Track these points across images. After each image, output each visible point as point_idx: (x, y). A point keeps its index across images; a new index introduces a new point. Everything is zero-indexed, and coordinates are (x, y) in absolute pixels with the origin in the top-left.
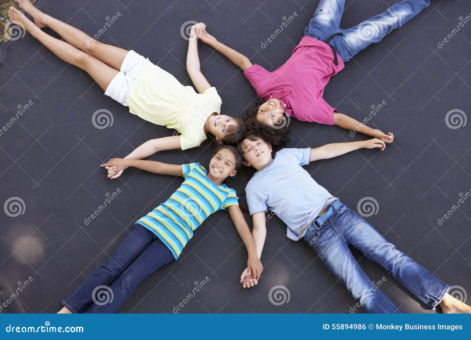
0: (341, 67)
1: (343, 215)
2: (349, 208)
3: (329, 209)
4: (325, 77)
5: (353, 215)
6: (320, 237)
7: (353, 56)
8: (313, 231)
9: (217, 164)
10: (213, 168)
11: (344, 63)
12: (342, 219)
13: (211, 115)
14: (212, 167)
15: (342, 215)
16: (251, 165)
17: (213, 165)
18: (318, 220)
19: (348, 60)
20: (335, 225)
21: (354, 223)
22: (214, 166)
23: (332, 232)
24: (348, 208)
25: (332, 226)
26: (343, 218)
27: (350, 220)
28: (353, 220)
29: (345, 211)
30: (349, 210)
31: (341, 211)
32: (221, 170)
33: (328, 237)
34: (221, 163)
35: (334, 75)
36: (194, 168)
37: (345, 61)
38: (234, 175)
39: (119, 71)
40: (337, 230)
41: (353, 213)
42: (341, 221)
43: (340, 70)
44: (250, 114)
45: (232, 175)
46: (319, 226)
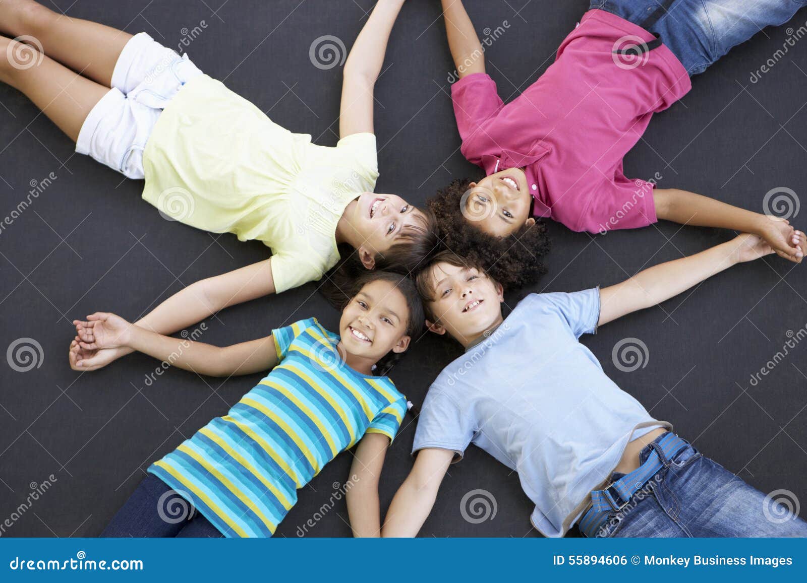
0: (681, 88)
1: (686, 470)
2: (701, 452)
3: (648, 457)
4: (639, 118)
5: (711, 472)
6: (622, 528)
7: (715, 60)
8: (605, 512)
9: (359, 319)
10: (349, 329)
11: (691, 78)
12: (683, 484)
13: (354, 200)
14: (346, 329)
15: (684, 474)
16: (447, 332)
17: (351, 323)
18: (620, 484)
19: (703, 71)
20: (666, 500)
21: (716, 493)
22: (351, 325)
23: (656, 518)
24: (698, 453)
25: (657, 501)
26: (687, 481)
27: (705, 487)
28: (712, 486)
29: (690, 461)
30: (701, 459)
31: (679, 462)
32: (370, 335)
33: (646, 528)
34: (370, 318)
35: (665, 109)
36: (305, 332)
37: (694, 72)
38: (403, 350)
39: (109, 87)
40: (671, 513)
41: (711, 467)
42: (680, 488)
43: (678, 97)
44: (449, 203)
45: (398, 350)
46: (621, 502)
